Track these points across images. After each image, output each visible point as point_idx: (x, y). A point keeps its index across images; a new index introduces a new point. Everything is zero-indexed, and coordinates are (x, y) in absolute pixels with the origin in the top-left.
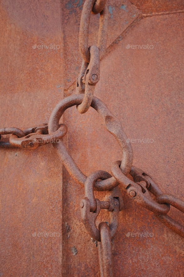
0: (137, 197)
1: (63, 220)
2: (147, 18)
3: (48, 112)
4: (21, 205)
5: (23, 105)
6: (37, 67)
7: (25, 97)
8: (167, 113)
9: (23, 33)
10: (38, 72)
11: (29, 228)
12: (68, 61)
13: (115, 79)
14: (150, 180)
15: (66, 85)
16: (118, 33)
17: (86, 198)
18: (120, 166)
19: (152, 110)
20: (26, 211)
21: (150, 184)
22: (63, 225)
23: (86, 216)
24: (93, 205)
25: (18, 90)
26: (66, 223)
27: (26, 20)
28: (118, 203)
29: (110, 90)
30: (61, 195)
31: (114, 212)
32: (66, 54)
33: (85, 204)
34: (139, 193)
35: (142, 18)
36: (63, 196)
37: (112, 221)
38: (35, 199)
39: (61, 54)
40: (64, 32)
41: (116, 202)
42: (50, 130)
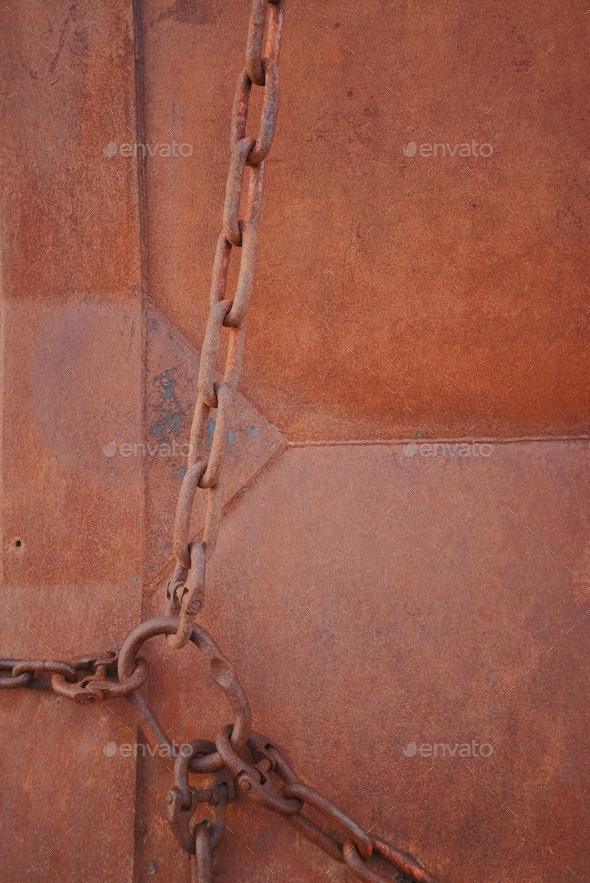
0: (252, 790)
1: (137, 817)
2: (296, 449)
3: (114, 625)
4: (67, 789)
5: (70, 608)
6: (97, 540)
7: (73, 594)
8: (316, 638)
9: (72, 475)
10: (98, 550)
11: (80, 829)
12: (152, 531)
13: (232, 568)
14: (277, 757)
15: (146, 576)
16: (243, 480)
17: (176, 789)
18: (230, 737)
19: (291, 630)
20: (75, 801)
21: (277, 764)
22: (136, 825)
23: (175, 816)
24: (186, 799)
25: (60, 579)
26: (141, 821)
27: (78, 451)
28: (225, 793)
29: (222, 588)
30: (135, 774)
31: (219, 807)
32: (148, 520)
33: (175, 798)
34: (256, 785)
35: (287, 448)
36: (137, 775)
37: (214, 821)
38: (90, 780)
39: (140, 520)
40: (146, 478)
41: (223, 790)
42: (120, 671)
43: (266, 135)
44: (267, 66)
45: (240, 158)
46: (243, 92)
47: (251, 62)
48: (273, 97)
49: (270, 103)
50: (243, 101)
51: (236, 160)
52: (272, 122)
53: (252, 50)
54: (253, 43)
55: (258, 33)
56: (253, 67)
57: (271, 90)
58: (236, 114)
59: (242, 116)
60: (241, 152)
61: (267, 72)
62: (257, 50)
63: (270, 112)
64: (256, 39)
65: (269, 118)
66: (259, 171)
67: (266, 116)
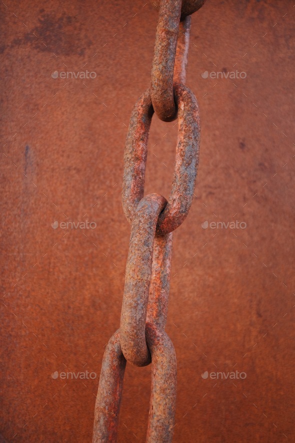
43: (185, 190)
44: (182, 92)
45: (149, 225)
46: (142, 127)
47: (161, 83)
48: (194, 135)
49: (191, 143)
50: (141, 140)
51: (144, 228)
52: (194, 172)
53: (164, 66)
54: (165, 57)
55: (171, 43)
56: (163, 91)
57: (190, 125)
58: (132, 158)
59: (141, 162)
60: (150, 216)
61: (183, 100)
62: (170, 66)
63: (191, 157)
64: (169, 52)
65: (189, 164)
66: (167, 242)
67: (185, 161)
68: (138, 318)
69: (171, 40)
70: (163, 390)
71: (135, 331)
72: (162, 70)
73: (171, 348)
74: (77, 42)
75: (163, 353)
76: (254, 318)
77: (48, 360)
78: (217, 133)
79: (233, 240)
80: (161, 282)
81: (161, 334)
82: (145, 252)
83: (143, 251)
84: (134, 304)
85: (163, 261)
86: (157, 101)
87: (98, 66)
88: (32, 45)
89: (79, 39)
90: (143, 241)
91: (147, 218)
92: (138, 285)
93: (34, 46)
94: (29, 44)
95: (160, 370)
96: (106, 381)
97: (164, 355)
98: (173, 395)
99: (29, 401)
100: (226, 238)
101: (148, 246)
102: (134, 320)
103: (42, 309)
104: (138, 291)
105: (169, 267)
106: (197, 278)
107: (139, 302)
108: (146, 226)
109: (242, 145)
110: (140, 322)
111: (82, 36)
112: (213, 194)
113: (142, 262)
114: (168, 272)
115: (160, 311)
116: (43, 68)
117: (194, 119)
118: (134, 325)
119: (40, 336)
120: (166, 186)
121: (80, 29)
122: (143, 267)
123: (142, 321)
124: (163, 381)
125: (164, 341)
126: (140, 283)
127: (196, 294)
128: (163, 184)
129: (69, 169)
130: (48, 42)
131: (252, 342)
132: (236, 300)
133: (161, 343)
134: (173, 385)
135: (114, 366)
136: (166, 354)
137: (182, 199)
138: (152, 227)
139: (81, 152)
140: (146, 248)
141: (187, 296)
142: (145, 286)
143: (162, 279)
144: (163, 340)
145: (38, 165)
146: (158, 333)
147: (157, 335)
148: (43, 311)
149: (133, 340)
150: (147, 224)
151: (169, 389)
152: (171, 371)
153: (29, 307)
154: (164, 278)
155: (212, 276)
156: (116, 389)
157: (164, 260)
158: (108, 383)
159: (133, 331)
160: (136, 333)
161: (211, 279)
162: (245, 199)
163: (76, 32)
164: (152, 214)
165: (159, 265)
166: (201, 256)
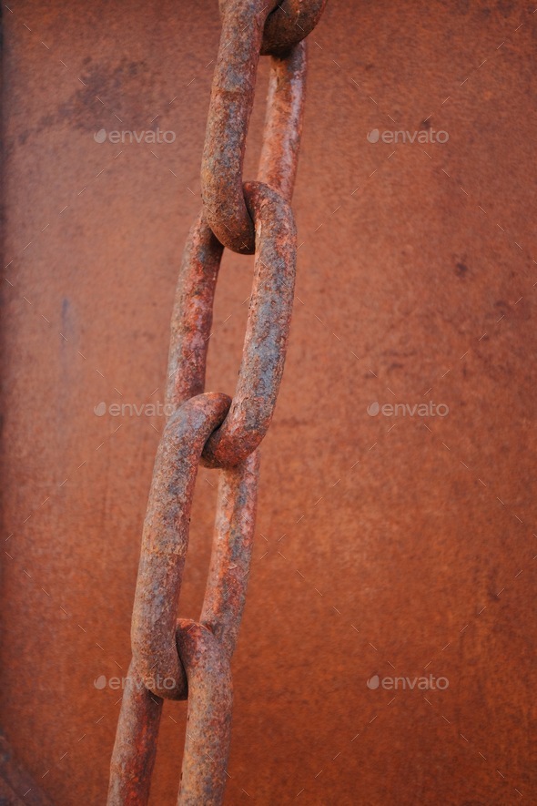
43: (255, 387)
44: (260, 201)
45: (180, 457)
46: (197, 270)
47: (214, 192)
48: (275, 282)
49: (269, 299)
50: (196, 293)
51: (169, 462)
52: (273, 352)
53: (218, 160)
54: (219, 142)
55: (232, 115)
56: (219, 205)
57: (270, 264)
58: (179, 328)
59: (194, 334)
60: (183, 439)
61: (260, 217)
62: (229, 158)
63: (268, 325)
64: (226, 132)
65: (264, 339)
66: (242, 478)
67: (256, 334)
68: (154, 620)
69: (232, 108)
70: (199, 748)
71: (149, 642)
72: (215, 167)
73: (219, 674)
74: (146, 107)
75: (203, 683)
76: (483, 603)
77: (103, 662)
78: (409, 248)
79: (440, 454)
80: (230, 549)
81: (204, 648)
82: (168, 504)
83: (166, 503)
84: (148, 596)
85: (235, 511)
86: (213, 223)
87: (184, 146)
88: (70, 123)
89: (150, 102)
90: (167, 485)
91: (176, 443)
92: (155, 562)
93: (74, 124)
94: (66, 121)
95: (196, 711)
96: (125, 720)
97: (203, 686)
98: (217, 757)
99: (74, 729)
100: (426, 449)
101: (176, 494)
102: (146, 624)
103: (92, 577)
104: (155, 572)
105: (247, 522)
106: (368, 525)
107: (156, 592)
108: (175, 458)
109: (461, 269)
110: (158, 627)
111: (155, 95)
112: (401, 366)
113: (163, 522)
114: (244, 532)
115: (226, 602)
116: (90, 162)
117: (277, 252)
118: (148, 632)
119: (90, 622)
120: (309, 356)
121: (152, 83)
122: (164, 530)
123: (161, 625)
124: (198, 732)
125: (206, 661)
126: (159, 560)
127: (365, 555)
128: (304, 354)
129: (135, 336)
130: (98, 113)
131: (479, 649)
132: (445, 568)
133: (201, 663)
134: (217, 740)
135: (138, 694)
136: (207, 683)
137: (249, 405)
138: (185, 460)
139: (154, 304)
140: (171, 496)
141: (348, 558)
142: (168, 565)
143: (232, 545)
144: (205, 658)
145: (83, 331)
146: (201, 646)
147: (197, 649)
148: (95, 580)
149: (147, 658)
150: (177, 454)
151: (208, 747)
152: (214, 715)
153: (72, 573)
154: (236, 542)
155: (398, 523)
156: (140, 735)
157: (237, 509)
158: (128, 724)
159: (146, 642)
160: (151, 646)
161: (395, 528)
162: (466, 374)
163: (144, 90)
164: (187, 434)
165: (227, 520)
166: (376, 484)
